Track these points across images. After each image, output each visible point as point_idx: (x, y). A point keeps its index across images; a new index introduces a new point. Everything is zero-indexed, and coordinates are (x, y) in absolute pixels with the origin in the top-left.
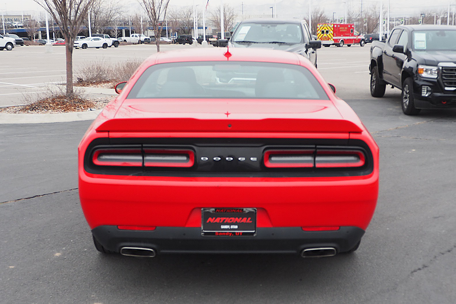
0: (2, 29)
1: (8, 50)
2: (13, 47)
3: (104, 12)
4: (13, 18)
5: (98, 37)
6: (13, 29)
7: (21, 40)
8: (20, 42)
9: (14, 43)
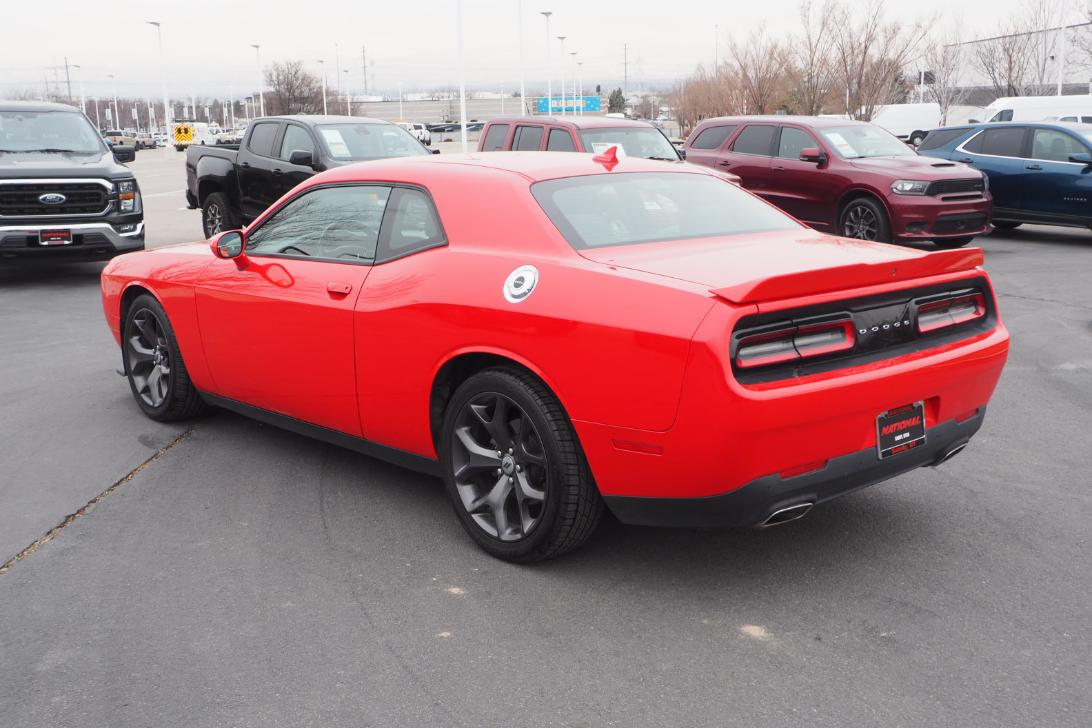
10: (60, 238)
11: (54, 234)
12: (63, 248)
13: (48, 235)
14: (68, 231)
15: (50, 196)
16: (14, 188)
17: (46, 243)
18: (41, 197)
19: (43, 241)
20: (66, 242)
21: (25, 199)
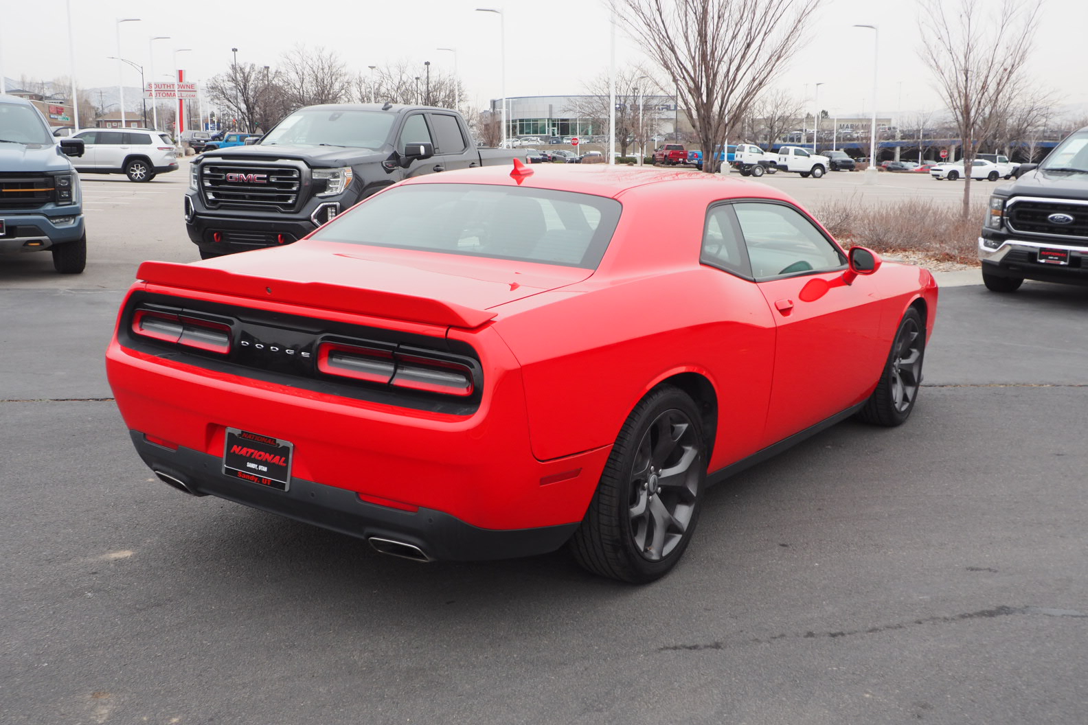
0: (831, 143)
1: (815, 177)
2: (825, 173)
3: (1017, 115)
4: (860, 124)
5: (983, 160)
6: (853, 142)
7: (851, 162)
8: (849, 164)
9: (826, 166)
10: (1057, 258)
11: (1053, 254)
12: (1059, 268)
13: (1047, 253)
14: (1065, 252)
15: (1059, 215)
16: (1031, 206)
17: (1043, 261)
18: (1050, 216)
19: (1040, 259)
20: (1062, 263)
21: (1038, 217)
